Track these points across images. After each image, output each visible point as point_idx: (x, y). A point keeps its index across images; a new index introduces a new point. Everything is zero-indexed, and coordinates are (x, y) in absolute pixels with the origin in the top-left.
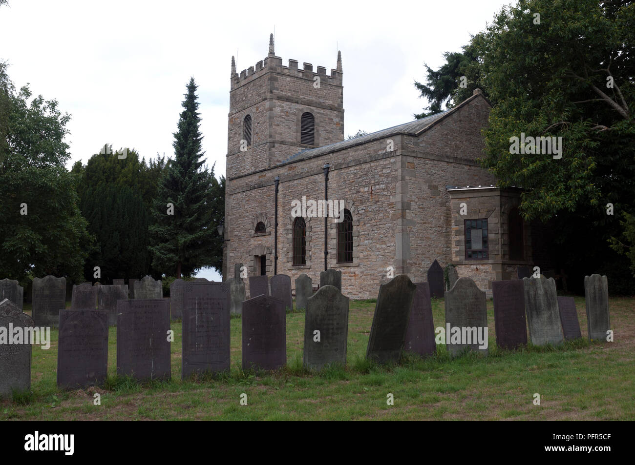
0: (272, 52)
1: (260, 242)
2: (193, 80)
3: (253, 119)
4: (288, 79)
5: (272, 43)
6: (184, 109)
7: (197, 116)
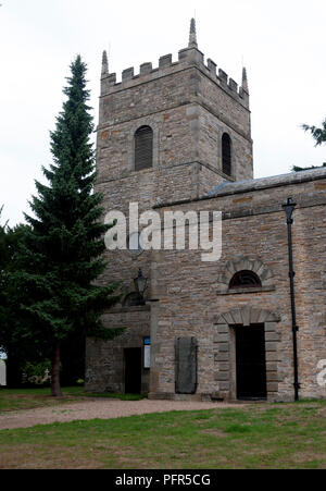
0: (193, 42)
1: (245, 303)
2: (79, 59)
3: (155, 131)
4: (210, 83)
5: (193, 29)
6: (66, 99)
7: (87, 111)
